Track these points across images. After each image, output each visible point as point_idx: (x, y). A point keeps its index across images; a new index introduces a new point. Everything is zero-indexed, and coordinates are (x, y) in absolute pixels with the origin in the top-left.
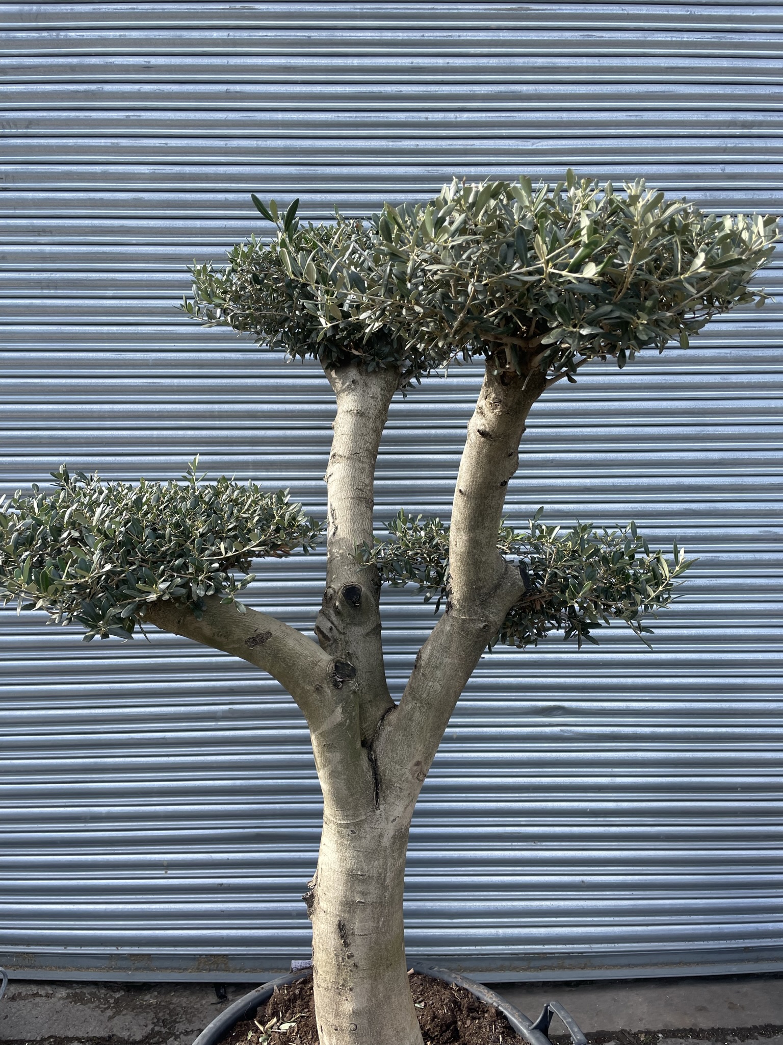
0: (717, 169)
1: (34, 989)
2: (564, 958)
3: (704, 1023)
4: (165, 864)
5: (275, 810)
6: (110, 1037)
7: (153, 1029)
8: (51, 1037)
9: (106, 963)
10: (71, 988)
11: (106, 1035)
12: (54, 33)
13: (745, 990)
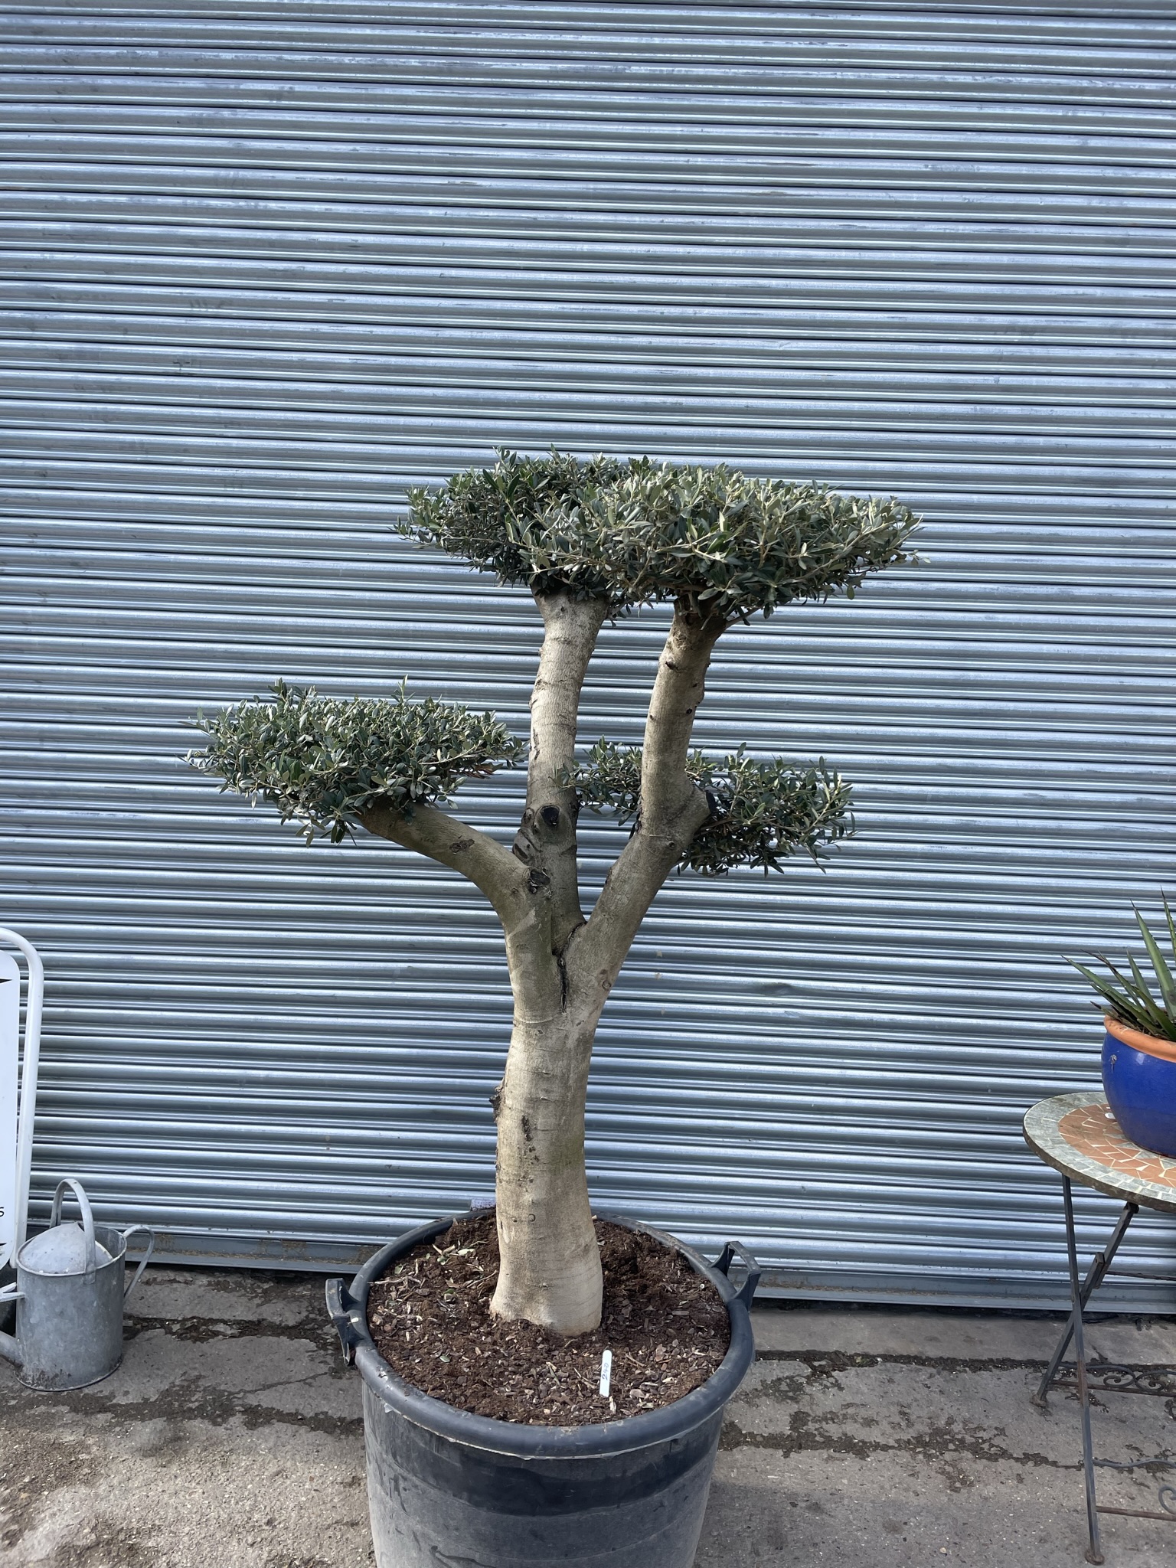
0: (990, 380)
1: (171, 1275)
2: (777, 1273)
3: (932, 1352)
4: (328, 1139)
5: (454, 1085)
6: (260, 1322)
7: (307, 1317)
8: (194, 1318)
9: (255, 1249)
10: (213, 1276)
11: (255, 1319)
12: (252, 203)
13: (988, 1327)
